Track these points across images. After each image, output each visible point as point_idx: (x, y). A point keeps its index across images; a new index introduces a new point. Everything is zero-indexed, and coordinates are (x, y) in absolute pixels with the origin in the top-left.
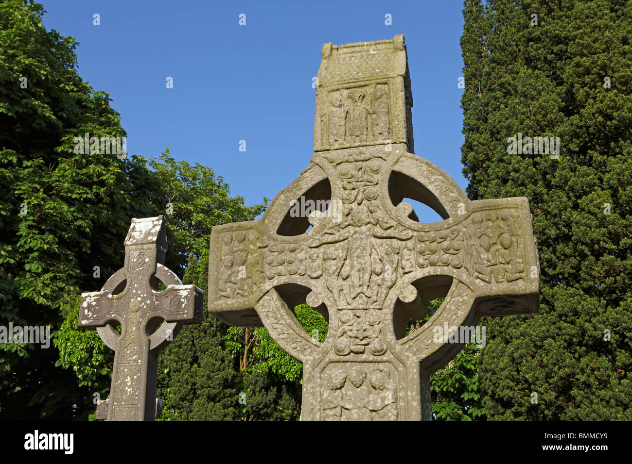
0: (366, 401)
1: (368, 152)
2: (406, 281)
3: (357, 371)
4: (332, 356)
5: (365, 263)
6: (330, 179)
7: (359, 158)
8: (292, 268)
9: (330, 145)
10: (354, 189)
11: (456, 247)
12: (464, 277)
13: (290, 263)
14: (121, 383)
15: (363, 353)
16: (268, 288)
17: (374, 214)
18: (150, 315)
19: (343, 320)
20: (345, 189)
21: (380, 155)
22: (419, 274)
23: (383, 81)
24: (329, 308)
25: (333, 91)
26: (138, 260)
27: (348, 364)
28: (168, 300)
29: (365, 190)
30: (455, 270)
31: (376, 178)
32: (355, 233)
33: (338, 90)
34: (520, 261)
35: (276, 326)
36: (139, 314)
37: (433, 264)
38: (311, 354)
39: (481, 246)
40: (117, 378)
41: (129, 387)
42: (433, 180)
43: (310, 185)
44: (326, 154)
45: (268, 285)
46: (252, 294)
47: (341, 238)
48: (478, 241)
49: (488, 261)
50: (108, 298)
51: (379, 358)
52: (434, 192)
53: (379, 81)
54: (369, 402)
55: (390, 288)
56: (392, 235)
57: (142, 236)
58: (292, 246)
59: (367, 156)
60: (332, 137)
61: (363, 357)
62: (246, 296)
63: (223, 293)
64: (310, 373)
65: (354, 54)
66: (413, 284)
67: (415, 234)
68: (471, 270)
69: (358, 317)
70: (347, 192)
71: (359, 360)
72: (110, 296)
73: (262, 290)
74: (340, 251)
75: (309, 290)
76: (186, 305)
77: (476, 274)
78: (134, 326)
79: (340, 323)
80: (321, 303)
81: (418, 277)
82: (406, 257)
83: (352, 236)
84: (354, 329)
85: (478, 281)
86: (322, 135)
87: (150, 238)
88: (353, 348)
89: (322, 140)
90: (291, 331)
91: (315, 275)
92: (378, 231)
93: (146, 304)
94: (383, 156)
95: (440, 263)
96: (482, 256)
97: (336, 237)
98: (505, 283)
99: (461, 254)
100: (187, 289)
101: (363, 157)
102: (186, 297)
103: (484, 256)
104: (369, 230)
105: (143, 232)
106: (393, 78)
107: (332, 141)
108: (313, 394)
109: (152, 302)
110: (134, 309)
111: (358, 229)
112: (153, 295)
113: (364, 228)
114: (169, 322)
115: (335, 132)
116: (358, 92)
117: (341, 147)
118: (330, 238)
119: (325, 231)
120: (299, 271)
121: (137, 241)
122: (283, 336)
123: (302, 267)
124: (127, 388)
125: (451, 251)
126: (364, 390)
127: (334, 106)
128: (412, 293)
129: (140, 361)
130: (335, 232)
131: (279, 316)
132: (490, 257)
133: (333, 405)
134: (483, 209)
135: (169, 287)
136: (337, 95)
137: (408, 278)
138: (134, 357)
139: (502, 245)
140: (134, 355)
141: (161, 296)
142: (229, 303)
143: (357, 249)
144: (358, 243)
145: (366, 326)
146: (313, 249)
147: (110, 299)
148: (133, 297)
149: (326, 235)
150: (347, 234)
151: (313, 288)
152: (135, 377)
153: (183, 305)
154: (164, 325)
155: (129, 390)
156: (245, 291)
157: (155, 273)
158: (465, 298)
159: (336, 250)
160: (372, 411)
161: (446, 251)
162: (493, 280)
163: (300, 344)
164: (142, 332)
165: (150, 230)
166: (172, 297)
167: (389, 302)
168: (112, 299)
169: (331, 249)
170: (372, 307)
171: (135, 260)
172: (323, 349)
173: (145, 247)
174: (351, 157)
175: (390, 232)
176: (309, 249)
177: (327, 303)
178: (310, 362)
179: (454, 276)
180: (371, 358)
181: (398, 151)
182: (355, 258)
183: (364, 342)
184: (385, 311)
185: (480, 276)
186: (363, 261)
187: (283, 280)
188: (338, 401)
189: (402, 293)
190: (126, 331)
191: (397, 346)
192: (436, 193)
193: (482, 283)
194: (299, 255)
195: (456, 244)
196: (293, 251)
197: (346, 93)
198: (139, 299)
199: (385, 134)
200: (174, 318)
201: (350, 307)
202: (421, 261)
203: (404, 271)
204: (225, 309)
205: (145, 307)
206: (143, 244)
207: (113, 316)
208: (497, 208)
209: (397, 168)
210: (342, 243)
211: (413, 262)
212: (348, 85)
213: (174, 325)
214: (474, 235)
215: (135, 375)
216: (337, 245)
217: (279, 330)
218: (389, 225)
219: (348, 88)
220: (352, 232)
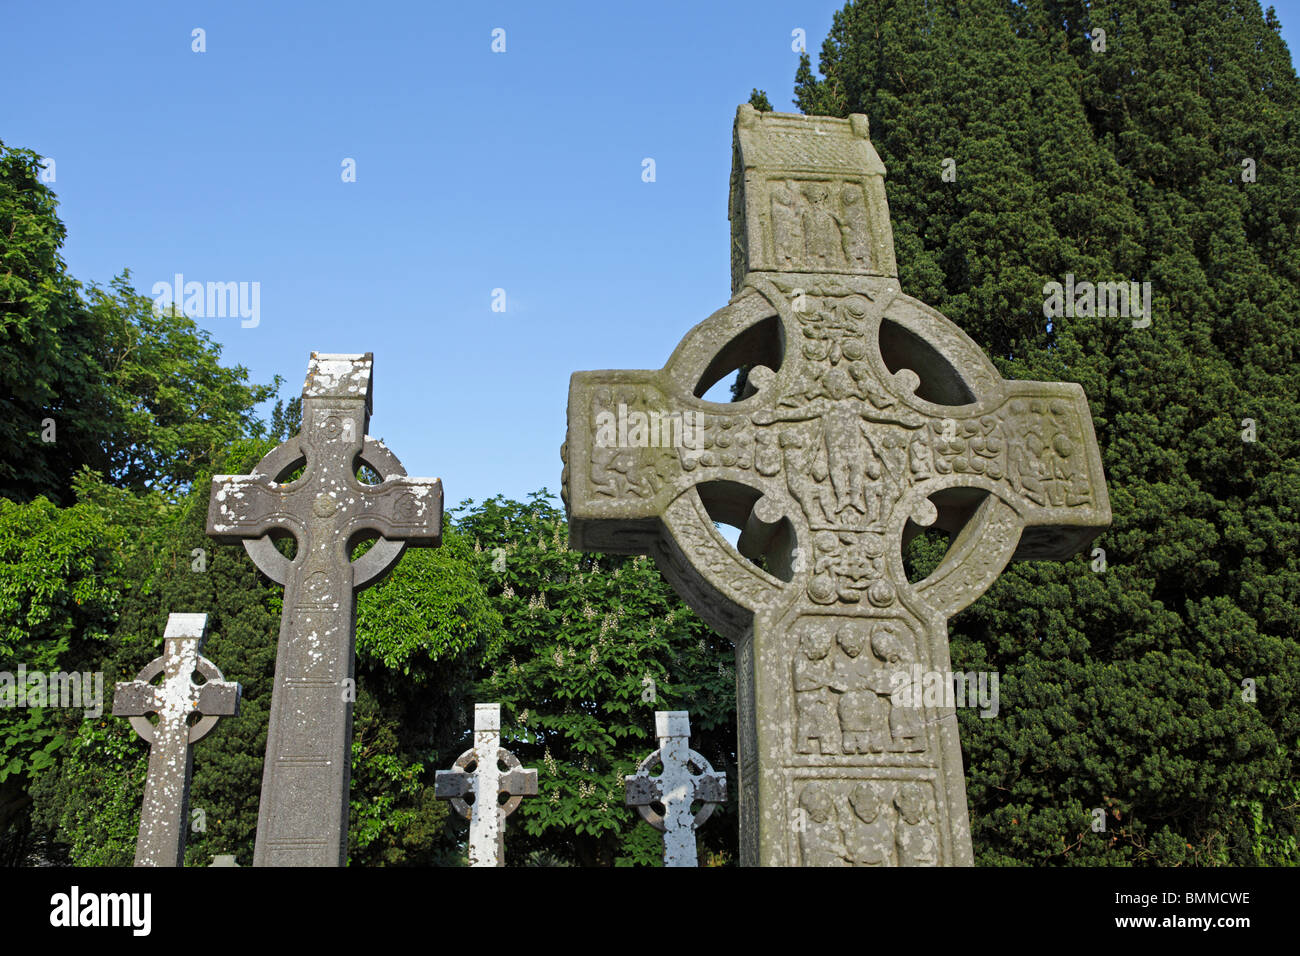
0: (870, 678)
1: (844, 284)
2: (921, 492)
3: (855, 632)
4: (805, 605)
5: (855, 458)
6: (784, 317)
7: (829, 290)
8: (729, 454)
9: (778, 264)
10: (825, 338)
11: (994, 447)
12: (1008, 494)
13: (723, 446)
14: (298, 644)
15: (857, 601)
16: (687, 485)
17: (861, 382)
18: (354, 524)
19: (825, 546)
20: (808, 336)
21: (864, 291)
22: (941, 483)
23: (856, 178)
24: (796, 526)
25: (775, 179)
26: (328, 425)
27: (832, 619)
28: (391, 500)
29: (843, 343)
30: (993, 482)
31: (861, 326)
32: (833, 408)
33: (782, 179)
34: (1085, 476)
35: (702, 550)
36: (332, 521)
37: (958, 469)
38: (767, 600)
39: (1029, 448)
40: (292, 634)
41: (316, 650)
42: (946, 341)
43: (747, 323)
44: (773, 277)
45: (686, 481)
46: (656, 493)
47: (810, 415)
48: (1024, 441)
49: (1041, 472)
50: (270, 488)
51: (885, 612)
52: (950, 359)
53: (846, 177)
54: (875, 680)
55: (897, 500)
56: (894, 419)
57: (335, 384)
58: (727, 419)
59: (844, 290)
60: (781, 250)
61: (859, 608)
62: (645, 496)
63: (600, 488)
64: (770, 631)
65: (790, 130)
66: (931, 498)
67: (927, 420)
68: (1017, 484)
69: (848, 544)
70: (814, 342)
71: (852, 613)
72: (274, 485)
73: (675, 488)
74: (807, 435)
75: (758, 495)
76: (424, 512)
77: (1023, 490)
78: (321, 542)
79: (817, 552)
80: (780, 517)
81: (938, 488)
82: (920, 455)
83: (828, 413)
84: (844, 562)
85: (1026, 501)
86: (764, 247)
87: (352, 389)
88: (844, 592)
89: (765, 253)
90: (730, 560)
91: (769, 470)
92: (873, 412)
93: (346, 504)
94: (870, 294)
95: (970, 469)
96: (1032, 464)
97: (801, 411)
98: (1065, 508)
99: (1001, 458)
100: (426, 485)
101: (837, 290)
102: (424, 499)
103: (1035, 464)
104: (855, 406)
105: (337, 376)
106: (870, 176)
107: (781, 257)
108: (778, 665)
109: (358, 501)
110: (323, 512)
111: (834, 402)
112: (360, 489)
113: (845, 403)
114: (390, 539)
115: (786, 244)
116: (819, 189)
117: (797, 269)
118: (791, 413)
119: (780, 400)
120: (741, 462)
121: (328, 391)
122: (718, 568)
123: (745, 455)
124: (310, 653)
125: (985, 452)
126: (863, 662)
127: (781, 203)
128: (930, 512)
129: (336, 605)
130: (797, 403)
131: (707, 534)
132: (1044, 466)
133: (815, 685)
134: (1024, 395)
135: (389, 478)
136: (780, 186)
137: (923, 488)
138: (324, 598)
139: (1058, 451)
140: (324, 594)
141: (376, 492)
142: (615, 505)
143: (839, 434)
144: (840, 425)
145: (863, 560)
146: (761, 428)
147: (274, 491)
148: (320, 491)
149: (782, 408)
150: (819, 410)
151: (766, 492)
152: (328, 633)
153: (420, 513)
154: (381, 545)
155: (316, 656)
156: (644, 488)
157: (361, 452)
158: (1009, 525)
159: (800, 432)
160: (879, 695)
161: (977, 451)
162: (1047, 502)
163: (747, 583)
164: (341, 554)
165: (350, 375)
166: (398, 496)
167: (896, 523)
168: (277, 491)
169: (792, 430)
170: (869, 529)
171: (323, 425)
172: (791, 592)
173: (343, 403)
174: (817, 288)
175: (885, 414)
176: (753, 428)
177: (792, 517)
178: (769, 613)
179: (994, 491)
180: (872, 611)
181: (890, 290)
182: (837, 449)
183: (859, 584)
184: (890, 536)
185: (1030, 494)
186: (850, 455)
187: (713, 474)
188: (821, 679)
189: (915, 510)
190: (308, 550)
191: (914, 593)
192: (954, 362)
193: (1032, 506)
194: (737, 435)
195: (993, 442)
196: (726, 427)
197: (795, 185)
198: (333, 494)
199: (867, 259)
200: (402, 532)
201: (832, 527)
202: (942, 461)
203: (916, 476)
204: (605, 516)
205: (344, 509)
206: (340, 398)
207: (280, 520)
208: (1044, 394)
209: (891, 315)
210: (809, 423)
211: (931, 464)
212: (799, 175)
213: (399, 546)
214: (1018, 431)
215: (328, 628)
216: (801, 425)
217: (710, 558)
218: (887, 402)
219: (799, 180)
220: (828, 406)
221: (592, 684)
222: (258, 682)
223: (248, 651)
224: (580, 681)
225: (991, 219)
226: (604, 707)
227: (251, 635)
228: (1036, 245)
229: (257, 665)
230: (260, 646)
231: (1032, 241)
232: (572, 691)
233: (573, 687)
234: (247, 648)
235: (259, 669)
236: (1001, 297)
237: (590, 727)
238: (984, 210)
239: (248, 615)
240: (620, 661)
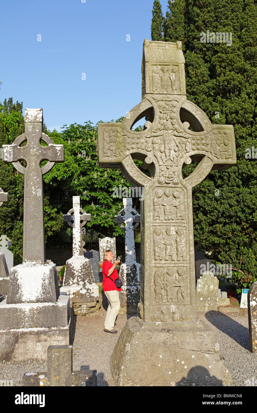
0: (172, 202)
1: (171, 97)
2: (188, 155)
3: (169, 191)
4: (157, 184)
5: (171, 147)
6: (154, 107)
7: (167, 99)
8: (139, 146)
9: (153, 92)
10: (165, 113)
11: (208, 143)
12: (210, 156)
13: (138, 143)
14: (29, 190)
15: (170, 183)
16: (128, 154)
17: (174, 126)
18: (41, 158)
19: (162, 170)
20: (161, 113)
21: (176, 100)
22: (193, 153)
23: (176, 64)
24: (155, 165)
25: (154, 65)
26: (32, 130)
27: (164, 188)
28: (51, 151)
29: (170, 115)
30: (207, 153)
31: (175, 110)
32: (166, 133)
33: (156, 65)
34: (231, 151)
35: (132, 170)
36: (35, 157)
37: (198, 149)
38: (147, 183)
39: (217, 144)
40: (27, 187)
41: (34, 191)
42: (198, 113)
43: (145, 109)
44: (152, 95)
45: (128, 153)
46: (120, 156)
47: (160, 135)
48: (216, 141)
49: (219, 150)
50: (18, 148)
51: (176, 186)
52: (198, 119)
53: (174, 64)
54: (173, 203)
55: (181, 158)
56: (182, 136)
57: (33, 118)
58: (139, 136)
59: (171, 99)
60: (154, 88)
61: (170, 185)
62: (118, 157)
63: (106, 155)
64: (148, 191)
65: (159, 47)
66: (190, 157)
67: (191, 136)
68: (213, 153)
69: (168, 169)
70: (162, 114)
71: (168, 186)
72: (19, 147)
73: (125, 155)
74: (159, 140)
75: (146, 156)
76: (60, 154)
77: (214, 155)
78: (33, 162)
79: (160, 171)
80: (151, 162)
81: (192, 154)
82: (188, 146)
83: (165, 135)
84: (167, 174)
85: (215, 157)
86: (150, 86)
87: (38, 120)
88: (167, 181)
89: (150, 88)
90: (139, 173)
91: (149, 150)
92: (177, 134)
93: (39, 152)
94: (178, 100)
95: (201, 149)
96: (217, 148)
97: (158, 134)
98: (225, 159)
99: (209, 146)
100: (60, 147)
101: (169, 100)
102: (59, 150)
103: (218, 148)
104: (172, 132)
105: (33, 116)
106: (180, 63)
107: (154, 90)
108: (150, 199)
109: (42, 151)
110: (33, 155)
111: (167, 131)
112: (42, 148)
113: (169, 131)
114: (51, 161)
115: (156, 86)
116: (166, 68)
117: (158, 93)
118: (155, 134)
119: (153, 131)
120: (142, 148)
121: (31, 120)
122: (136, 175)
123: (143, 146)
124: (33, 192)
125: (205, 145)
126: (171, 198)
127: (155, 73)
128: (190, 161)
129: (38, 179)
130: (157, 132)
131: (133, 166)
132: (220, 148)
133: (158, 204)
134: (217, 128)
135: (50, 145)
136: (155, 67)
137: (189, 154)
138: (35, 178)
139: (224, 144)
140: (35, 176)
141: (46, 149)
142: (110, 159)
143: (167, 140)
144: (168, 138)
145: (172, 173)
146: (147, 138)
147: (19, 149)
148: (31, 149)
149: (153, 133)
150: (163, 133)
151: (148, 155)
152: (37, 187)
153: (58, 154)
154: (48, 163)
155: (34, 193)
156: (117, 154)
157: (41, 137)
158: (210, 164)
159: (157, 139)
160: (174, 206)
161: (203, 145)
162: (220, 158)
163: (143, 179)
164: (38, 166)
165: (37, 115)
166: (52, 150)
167: (181, 163)
168: (20, 149)
169: (155, 139)
170: (174, 165)
171: (31, 130)
172: (153, 181)
173: (36, 124)
174: (164, 99)
175: (180, 134)
176: (145, 138)
177: (155, 162)
178: (148, 186)
179: (206, 155)
180: (173, 186)
181: (184, 99)
182: (167, 144)
183: (171, 179)
184: (179, 167)
185: (216, 156)
186: (170, 146)
187: (135, 151)
188: (160, 202)
189: (186, 160)
190: (30, 165)
191: (184, 181)
192: (199, 120)
193: (216, 159)
194: (141, 140)
195: (208, 142)
196: (138, 138)
197: (159, 67)
198: (35, 150)
199: (178, 90)
200: (54, 160)
201: (165, 165)
202: (194, 147)
203: (187, 151)
204: (108, 162)
205: (38, 154)
206: (35, 122)
207: (22, 157)
208: (222, 128)
209: (183, 106)
210: (160, 137)
211: (191, 148)
212: (160, 64)
213: (53, 163)
214: (214, 139)
215: (37, 186)
216: (158, 137)
217: (134, 172)
218: (180, 131)
219: (160, 65)
220: (165, 132)
221: (105, 183)
222: (8, 187)
223: (4, 178)
224: (102, 182)
225: (224, 56)
226: (109, 190)
227: (5, 174)
228: (237, 65)
229: (7, 182)
230: (7, 176)
231: (236, 64)
232: (100, 185)
233: (99, 184)
234: (4, 177)
235: (8, 183)
236: (225, 81)
237: (105, 196)
238: (222, 53)
239: (3, 168)
240: (114, 176)
